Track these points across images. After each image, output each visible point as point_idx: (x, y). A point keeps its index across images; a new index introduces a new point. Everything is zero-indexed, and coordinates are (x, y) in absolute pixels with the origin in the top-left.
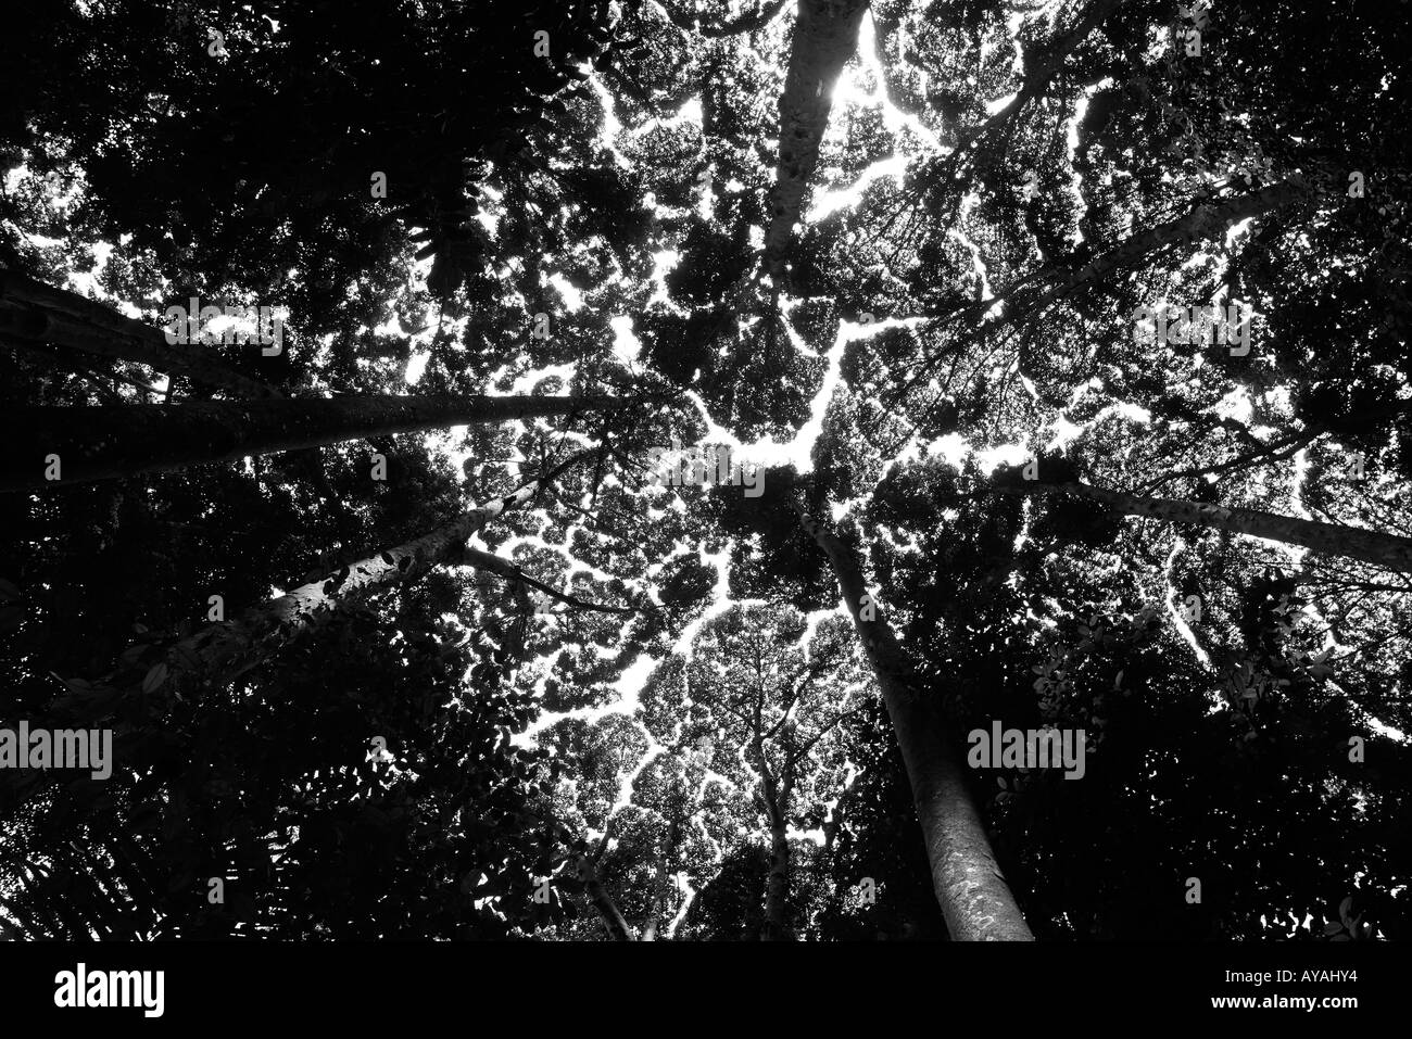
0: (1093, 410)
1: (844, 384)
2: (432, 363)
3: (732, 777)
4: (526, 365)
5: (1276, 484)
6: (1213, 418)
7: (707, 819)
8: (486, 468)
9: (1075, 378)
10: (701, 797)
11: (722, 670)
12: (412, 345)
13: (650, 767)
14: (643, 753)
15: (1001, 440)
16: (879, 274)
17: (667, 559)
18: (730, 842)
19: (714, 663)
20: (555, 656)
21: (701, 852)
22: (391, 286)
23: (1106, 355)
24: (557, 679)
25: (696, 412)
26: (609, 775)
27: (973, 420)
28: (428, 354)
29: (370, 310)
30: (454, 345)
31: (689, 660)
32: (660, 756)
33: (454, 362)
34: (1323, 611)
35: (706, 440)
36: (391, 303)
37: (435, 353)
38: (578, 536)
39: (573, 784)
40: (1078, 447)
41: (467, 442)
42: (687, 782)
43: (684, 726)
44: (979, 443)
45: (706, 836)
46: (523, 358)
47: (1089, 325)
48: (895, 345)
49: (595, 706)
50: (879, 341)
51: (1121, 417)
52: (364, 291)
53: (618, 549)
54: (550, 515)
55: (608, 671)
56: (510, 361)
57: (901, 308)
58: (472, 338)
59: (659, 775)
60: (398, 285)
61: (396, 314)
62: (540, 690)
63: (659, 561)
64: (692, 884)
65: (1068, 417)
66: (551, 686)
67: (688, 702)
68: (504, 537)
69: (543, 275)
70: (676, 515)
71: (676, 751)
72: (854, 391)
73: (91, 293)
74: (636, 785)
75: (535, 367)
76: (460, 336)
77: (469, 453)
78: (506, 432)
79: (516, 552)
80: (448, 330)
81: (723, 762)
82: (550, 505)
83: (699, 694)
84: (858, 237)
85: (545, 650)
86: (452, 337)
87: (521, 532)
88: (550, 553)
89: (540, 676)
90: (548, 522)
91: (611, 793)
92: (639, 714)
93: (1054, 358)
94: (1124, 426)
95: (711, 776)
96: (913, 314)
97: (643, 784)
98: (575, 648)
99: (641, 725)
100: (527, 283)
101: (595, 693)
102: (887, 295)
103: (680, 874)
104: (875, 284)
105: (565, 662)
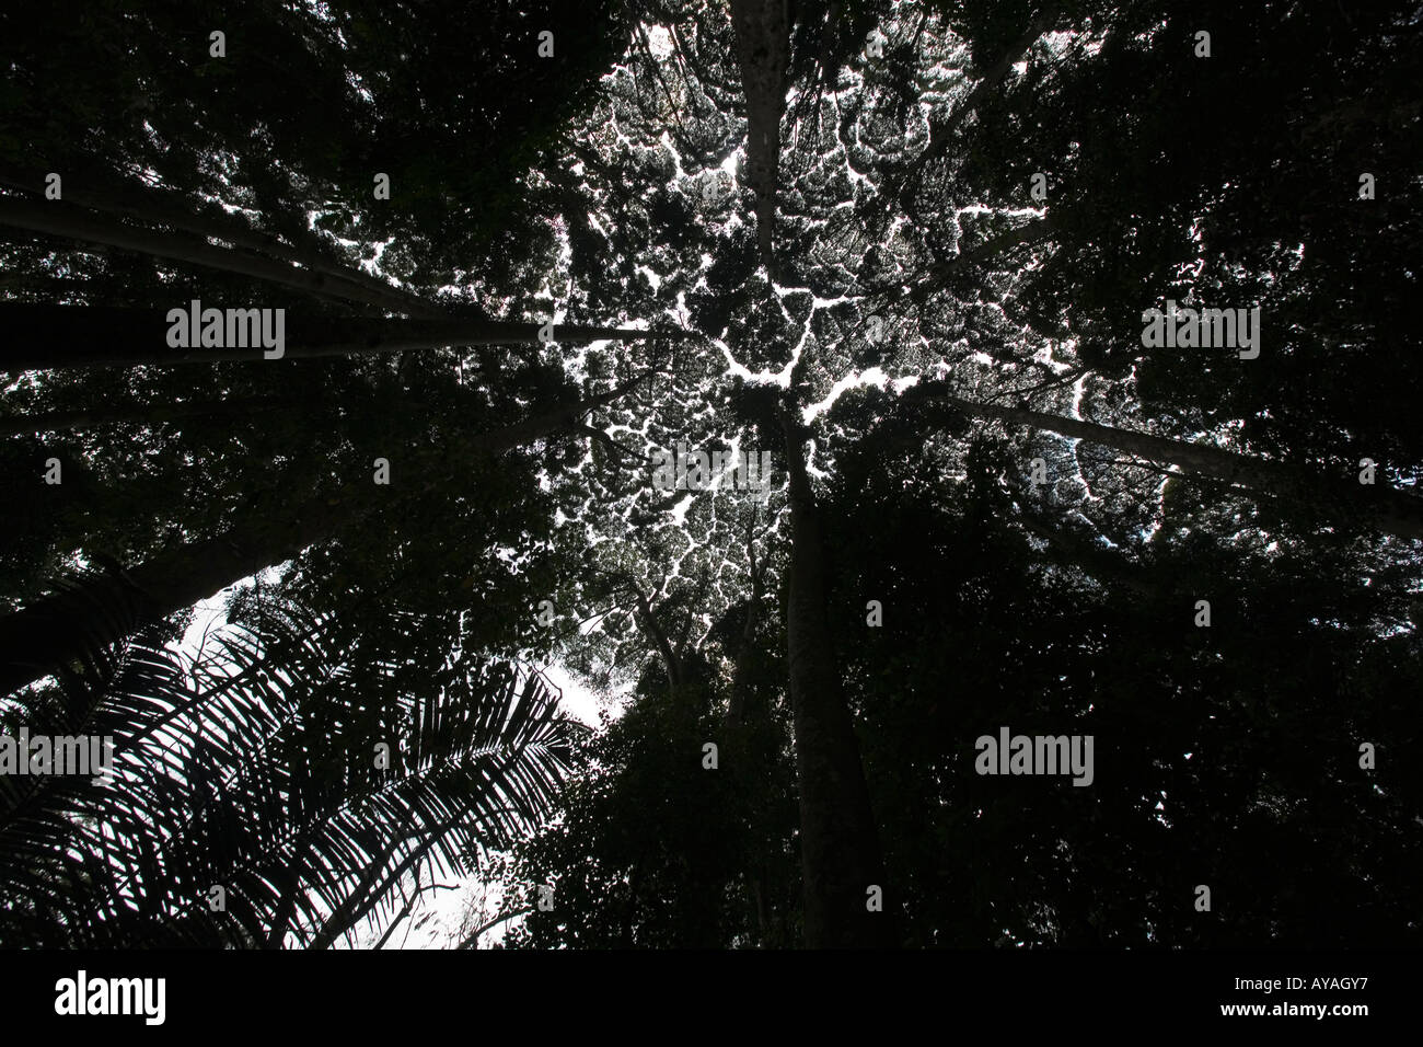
0: (962, 356)
1: (813, 336)
2: (568, 316)
3: (739, 564)
4: (623, 318)
5: (1063, 401)
6: (1031, 363)
7: (722, 586)
8: (597, 384)
9: (953, 337)
10: (719, 574)
11: (735, 502)
12: (556, 305)
13: (690, 554)
14: (686, 548)
15: (906, 373)
16: (838, 268)
17: (702, 442)
18: (735, 599)
19: (730, 498)
20: (638, 495)
21: (718, 602)
22: (545, 269)
23: (970, 324)
24: (639, 507)
25: (724, 357)
26: (666, 559)
27: (889, 360)
28: (566, 310)
29: (533, 283)
30: (581, 305)
31: (715, 495)
32: (695, 549)
33: (580, 315)
34: (1085, 476)
35: (728, 372)
36: (545, 279)
37: (569, 309)
38: (651, 427)
39: (646, 564)
40: (949, 376)
41: (585, 368)
42: (712, 565)
43: (712, 534)
44: (893, 374)
45: (721, 595)
46: (622, 314)
47: (962, 305)
48: (843, 312)
49: (660, 524)
50: (834, 310)
51: (974, 361)
52: (529, 271)
53: (674, 435)
54: (633, 413)
55: (669, 504)
56: (615, 315)
57: (851, 290)
58: (592, 302)
59: (695, 560)
60: (549, 268)
61: (548, 286)
62: (628, 513)
63: (698, 443)
64: (711, 620)
65: (946, 361)
66: (634, 511)
67: (714, 519)
68: (607, 425)
69: (636, 266)
70: (709, 417)
71: (706, 547)
72: (818, 340)
73: (374, 272)
74: (681, 565)
75: (629, 319)
76: (585, 299)
77: (586, 375)
78: (607, 364)
79: (615, 435)
80: (578, 296)
81: (734, 555)
82: (634, 408)
83: (721, 515)
84: (826, 245)
85: (632, 491)
86: (580, 301)
87: (617, 423)
88: (635, 435)
89: (629, 505)
90: (633, 417)
91: (667, 569)
92: (684, 526)
93: (941, 326)
94: (976, 366)
95: (726, 562)
96: (857, 295)
97: (686, 566)
98: (649, 491)
99: (686, 532)
100: (626, 269)
101: (661, 516)
102: (842, 282)
103: (705, 615)
104: (834, 274)
105: (643, 498)
